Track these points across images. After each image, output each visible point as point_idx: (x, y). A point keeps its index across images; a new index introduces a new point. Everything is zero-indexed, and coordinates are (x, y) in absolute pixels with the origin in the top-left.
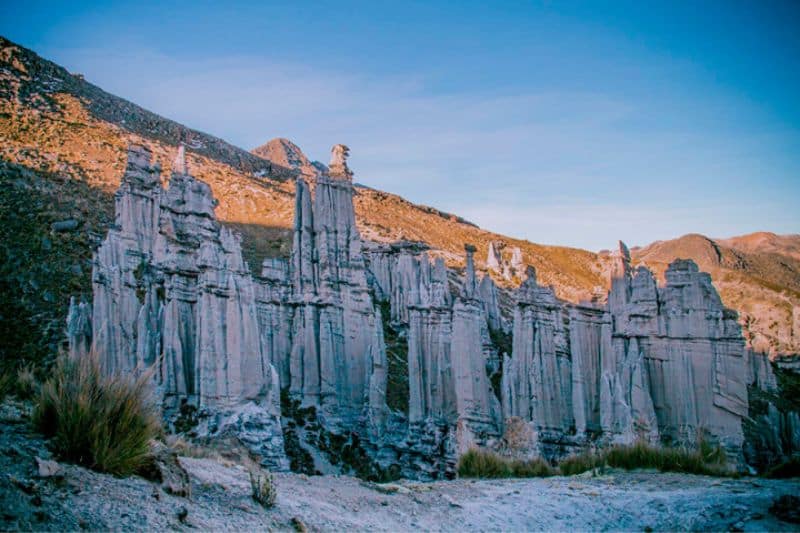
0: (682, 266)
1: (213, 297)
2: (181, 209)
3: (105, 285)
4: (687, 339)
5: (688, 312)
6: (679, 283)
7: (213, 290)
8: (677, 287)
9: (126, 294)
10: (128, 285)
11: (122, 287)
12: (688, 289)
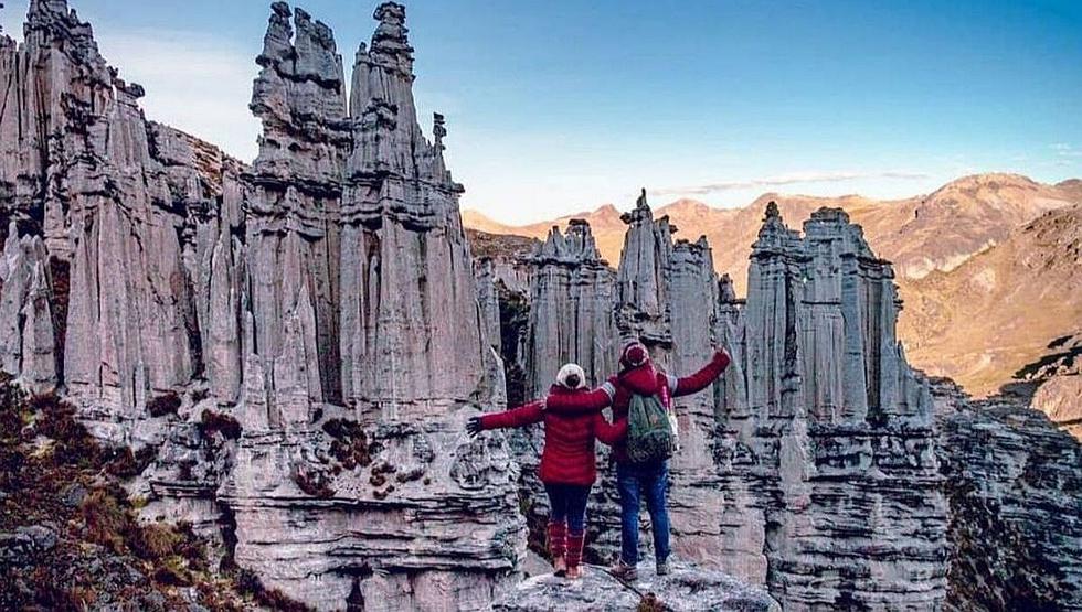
0: (832, 217)
1: (400, 227)
2: (287, 67)
3: (117, 200)
4: (834, 304)
5: (836, 272)
6: (827, 237)
7: (401, 216)
8: (823, 241)
9: (155, 220)
10: (158, 202)
11: (149, 206)
12: (838, 243)
